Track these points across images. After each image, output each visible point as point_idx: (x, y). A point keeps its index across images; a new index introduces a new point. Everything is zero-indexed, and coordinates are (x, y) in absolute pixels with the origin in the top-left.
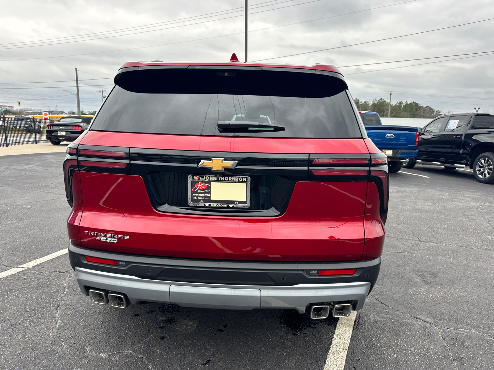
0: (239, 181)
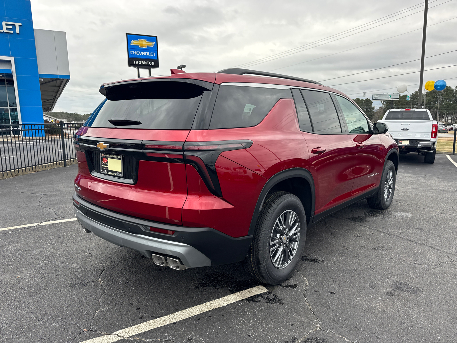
0: (118, 158)
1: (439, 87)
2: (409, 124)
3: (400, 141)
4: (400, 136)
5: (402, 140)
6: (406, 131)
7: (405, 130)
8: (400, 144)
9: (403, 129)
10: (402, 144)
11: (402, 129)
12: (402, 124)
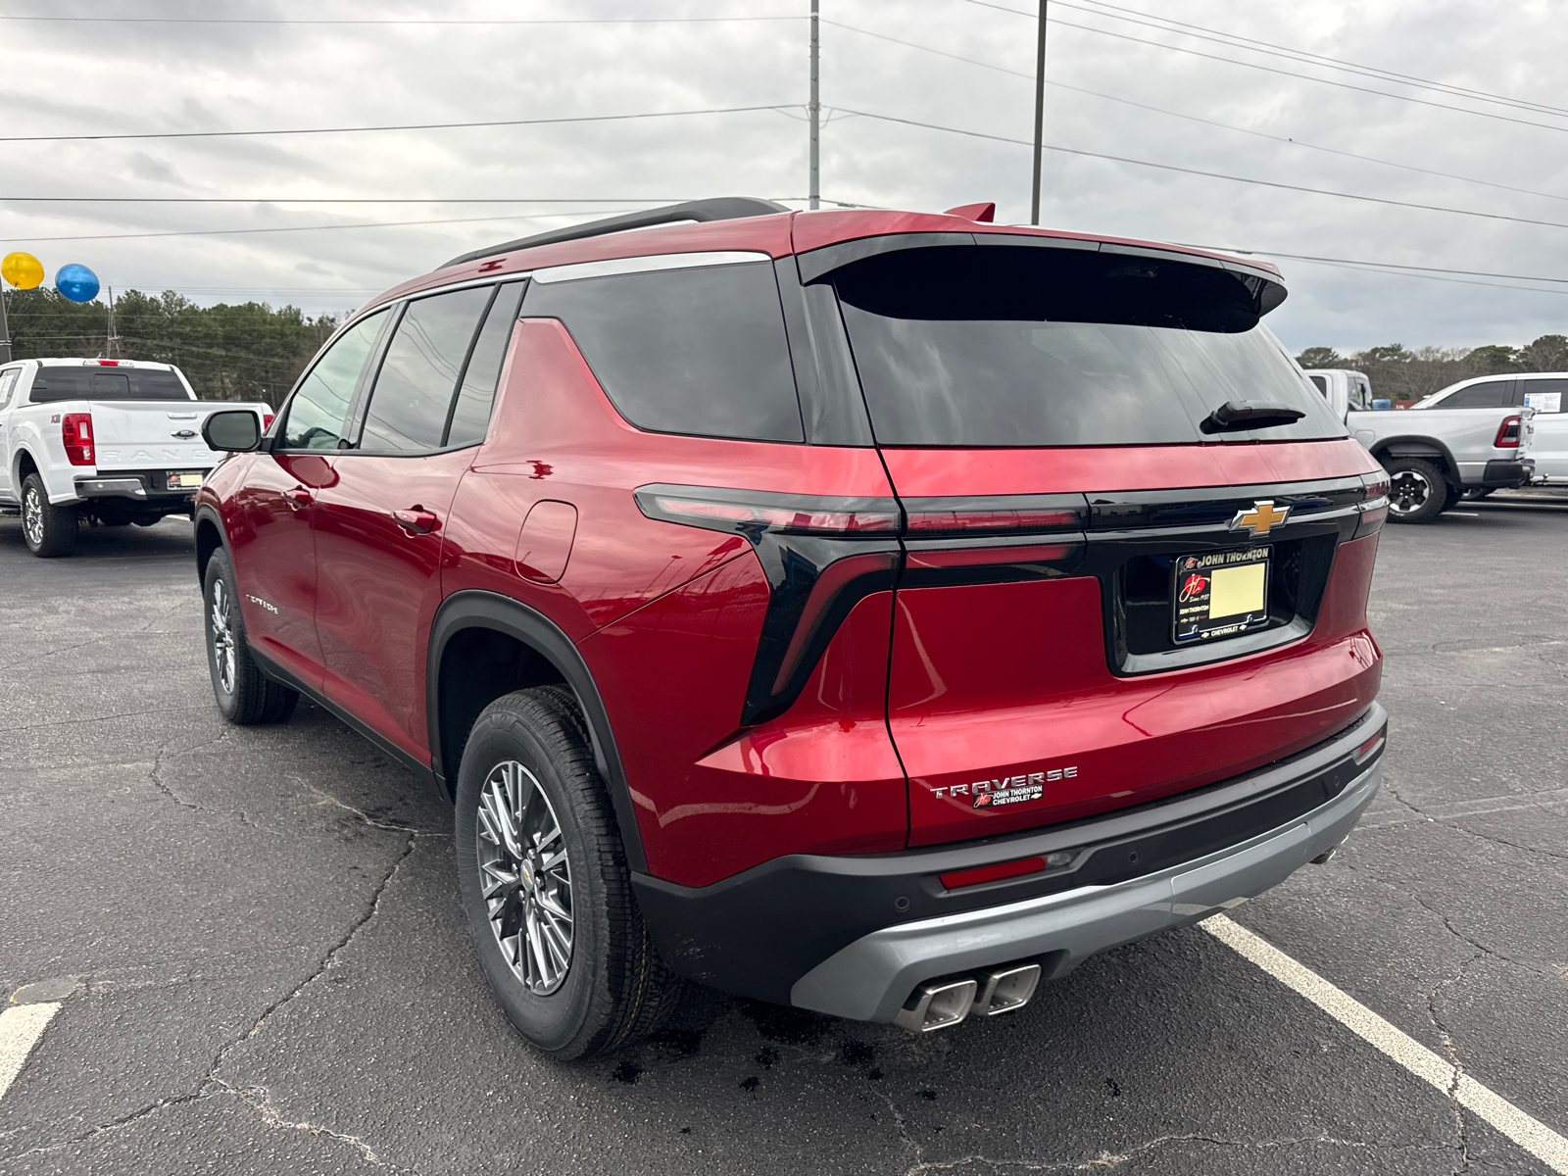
1: (76, 290)
2: (193, 415)
3: (174, 478)
4: (170, 460)
5: (178, 473)
6: (189, 440)
7: (186, 436)
8: (175, 488)
9: (179, 435)
10: (179, 486)
11: (175, 433)
12: (171, 414)
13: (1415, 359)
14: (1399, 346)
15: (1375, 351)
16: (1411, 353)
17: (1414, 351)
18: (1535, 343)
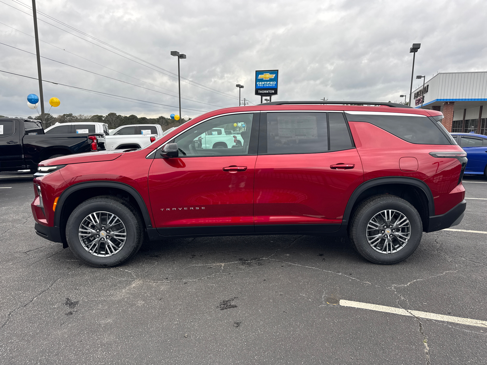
13: (77, 118)
14: (72, 114)
15: (64, 115)
16: (76, 116)
17: (76, 115)
18: (108, 115)
